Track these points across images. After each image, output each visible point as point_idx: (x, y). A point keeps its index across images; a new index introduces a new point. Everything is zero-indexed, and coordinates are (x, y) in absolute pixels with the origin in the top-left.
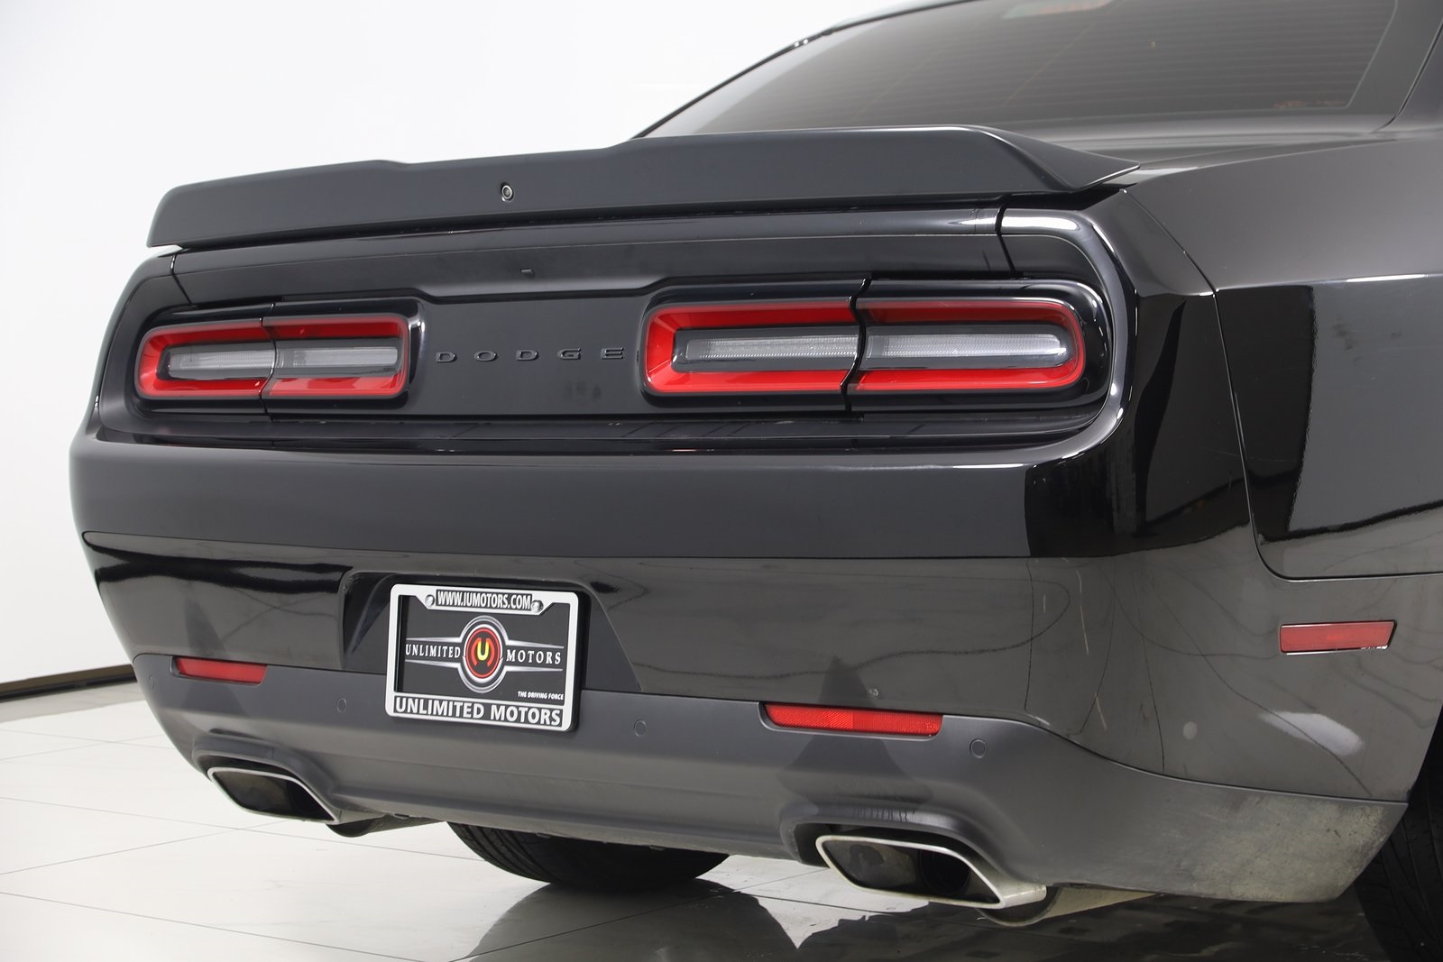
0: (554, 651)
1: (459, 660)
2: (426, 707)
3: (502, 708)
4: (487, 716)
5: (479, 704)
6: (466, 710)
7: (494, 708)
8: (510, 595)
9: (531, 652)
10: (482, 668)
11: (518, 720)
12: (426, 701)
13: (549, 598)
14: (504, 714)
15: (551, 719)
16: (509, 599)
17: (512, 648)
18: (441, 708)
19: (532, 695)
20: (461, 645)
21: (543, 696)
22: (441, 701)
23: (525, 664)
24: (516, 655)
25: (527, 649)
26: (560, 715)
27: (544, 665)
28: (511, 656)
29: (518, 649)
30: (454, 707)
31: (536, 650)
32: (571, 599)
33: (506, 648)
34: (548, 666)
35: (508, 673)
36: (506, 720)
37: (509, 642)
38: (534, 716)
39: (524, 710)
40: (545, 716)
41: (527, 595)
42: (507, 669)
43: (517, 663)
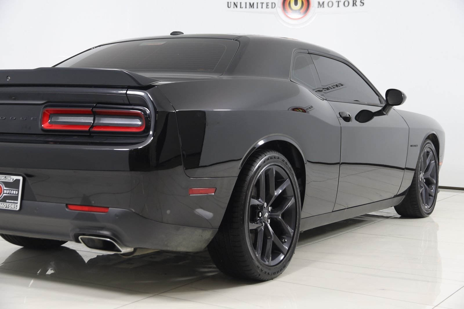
0: (16, 191)
3: (2, 204)
9: (10, 191)
11: (6, 207)
13: (15, 178)
15: (14, 207)
16: (5, 177)
17: (6, 190)
19: (10, 201)
21: (13, 201)
23: (9, 193)
24: (6, 191)
25: (9, 190)
26: (17, 206)
28: (5, 192)
29: (7, 190)
31: (12, 190)
32: (21, 178)
33: (4, 190)
34: (14, 194)
35: (4, 196)
36: (3, 207)
37: (5, 188)
38: (10, 206)
39: (8, 205)
40: (13, 206)
41: (10, 177)
42: (4, 195)
43: (6, 193)
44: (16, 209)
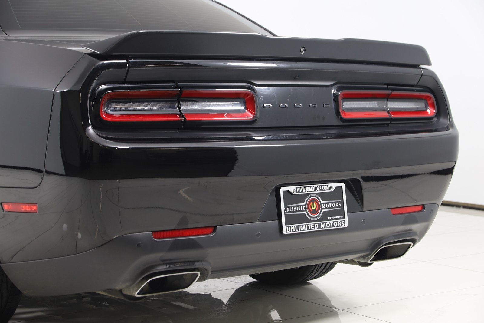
0: (338, 202)
1: (306, 210)
2: (298, 229)
3: (325, 224)
4: (320, 227)
5: (316, 224)
6: (312, 227)
7: (322, 224)
8: (322, 186)
9: (330, 204)
10: (314, 212)
11: (330, 227)
12: (297, 226)
13: (334, 186)
14: (325, 225)
15: (341, 224)
17: (323, 204)
18: (303, 228)
19: (333, 218)
20: (305, 205)
21: (337, 217)
22: (303, 226)
23: (329, 208)
24: (325, 206)
26: (344, 222)
27: (335, 207)
28: (324, 206)
29: (326, 203)
30: (308, 227)
31: (332, 203)
32: (342, 185)
33: (321, 204)
34: (337, 207)
35: (324, 212)
36: (326, 227)
37: (322, 202)
38: (335, 224)
39: (332, 223)
40: (339, 224)
41: (327, 185)
42: (323, 210)
43: (326, 208)
44: (345, 225)
